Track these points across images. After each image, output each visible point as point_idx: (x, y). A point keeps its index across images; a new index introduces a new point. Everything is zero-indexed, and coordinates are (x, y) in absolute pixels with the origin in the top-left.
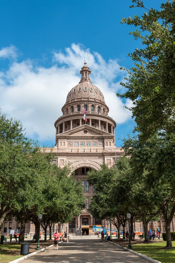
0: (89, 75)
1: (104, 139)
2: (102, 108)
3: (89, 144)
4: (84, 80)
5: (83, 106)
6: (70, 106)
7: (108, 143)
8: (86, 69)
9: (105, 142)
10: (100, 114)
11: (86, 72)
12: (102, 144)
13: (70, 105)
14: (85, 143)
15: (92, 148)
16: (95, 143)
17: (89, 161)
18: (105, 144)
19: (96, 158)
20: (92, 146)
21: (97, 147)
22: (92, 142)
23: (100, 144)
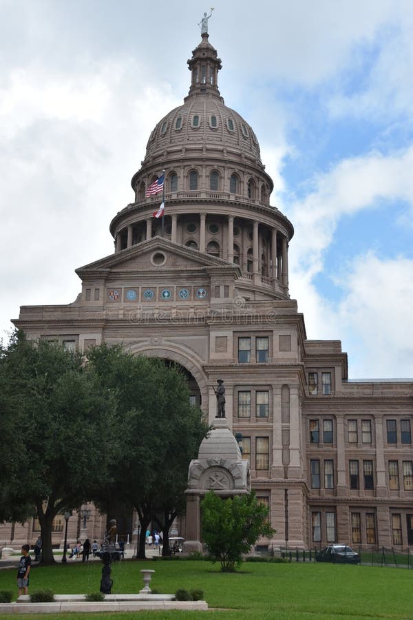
1: (210, 278)
3: (166, 294)
4: (199, 91)
7: (222, 289)
8: (205, 56)
9: (213, 287)
11: (204, 63)
12: (203, 293)
14: (158, 289)
15: (175, 304)
16: (183, 290)
17: (167, 341)
18: (213, 293)
19: (187, 333)
20: (175, 299)
21: (190, 300)
22: (175, 286)
23: (199, 293)
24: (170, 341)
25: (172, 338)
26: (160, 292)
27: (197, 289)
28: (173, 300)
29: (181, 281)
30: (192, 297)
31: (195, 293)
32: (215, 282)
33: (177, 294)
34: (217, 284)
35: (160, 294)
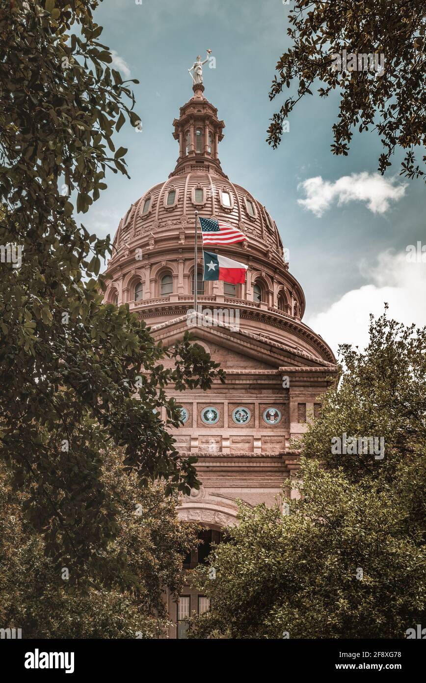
0: (213, 142)
1: (288, 389)
2: (276, 289)
3: (210, 415)
4: (193, 163)
5: (187, 272)
6: (127, 279)
7: (310, 408)
8: (202, 114)
9: (293, 404)
10: (264, 308)
11: (200, 124)
12: (276, 415)
13: (126, 271)
14: (195, 406)
15: (226, 433)
16: (240, 409)
17: (213, 495)
18: (295, 415)
19: (249, 483)
20: (226, 425)
21: (254, 427)
22: (226, 402)
23: (268, 416)
24: (218, 495)
25: (222, 491)
26: (199, 412)
27: (265, 409)
28: (223, 427)
29: (235, 393)
30: (257, 422)
31: (261, 415)
32: (297, 396)
33: (230, 416)
34: (300, 399)
35: (199, 415)
